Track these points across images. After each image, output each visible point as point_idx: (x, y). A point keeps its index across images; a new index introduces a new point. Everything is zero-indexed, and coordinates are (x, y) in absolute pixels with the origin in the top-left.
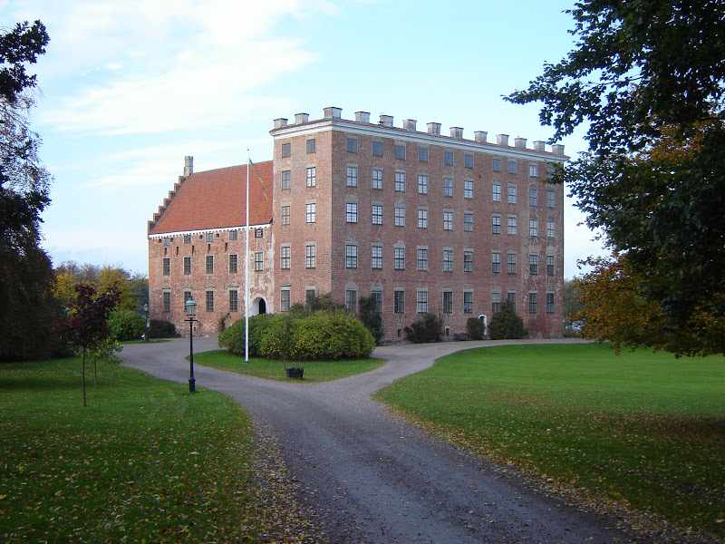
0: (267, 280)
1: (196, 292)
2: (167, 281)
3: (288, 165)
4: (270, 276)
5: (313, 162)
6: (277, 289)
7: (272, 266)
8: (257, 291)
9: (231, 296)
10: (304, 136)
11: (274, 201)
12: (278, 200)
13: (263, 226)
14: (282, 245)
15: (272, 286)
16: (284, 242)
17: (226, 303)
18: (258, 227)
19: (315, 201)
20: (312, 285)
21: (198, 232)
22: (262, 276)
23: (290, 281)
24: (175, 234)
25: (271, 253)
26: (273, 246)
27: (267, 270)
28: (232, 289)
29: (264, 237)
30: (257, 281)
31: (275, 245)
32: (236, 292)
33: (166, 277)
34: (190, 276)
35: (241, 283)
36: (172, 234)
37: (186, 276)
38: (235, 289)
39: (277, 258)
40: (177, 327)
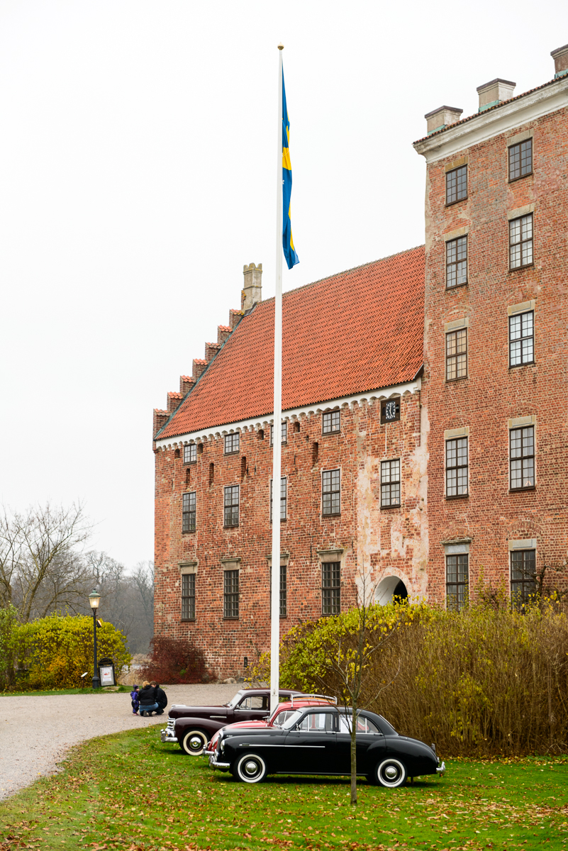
0: (410, 531)
1: (249, 570)
2: (188, 547)
3: (461, 222)
4: (420, 520)
5: (526, 200)
6: (434, 555)
7: (423, 492)
8: (388, 561)
9: (327, 574)
10: (500, 138)
11: (428, 322)
12: (437, 318)
13: (401, 391)
14: (449, 434)
15: (422, 547)
16: (451, 426)
17: (313, 594)
18: (387, 394)
19: (532, 304)
20: (526, 536)
21: (254, 422)
22: (398, 519)
23: (469, 529)
24: (206, 433)
25: (421, 458)
26: (424, 440)
27: (411, 504)
28: (327, 559)
29: (404, 418)
30: (386, 533)
31: (432, 436)
32: (337, 564)
33: (188, 538)
34: (236, 533)
35: (348, 541)
36: (200, 434)
37: (228, 533)
38: (334, 558)
39: (436, 470)
40: (210, 657)
